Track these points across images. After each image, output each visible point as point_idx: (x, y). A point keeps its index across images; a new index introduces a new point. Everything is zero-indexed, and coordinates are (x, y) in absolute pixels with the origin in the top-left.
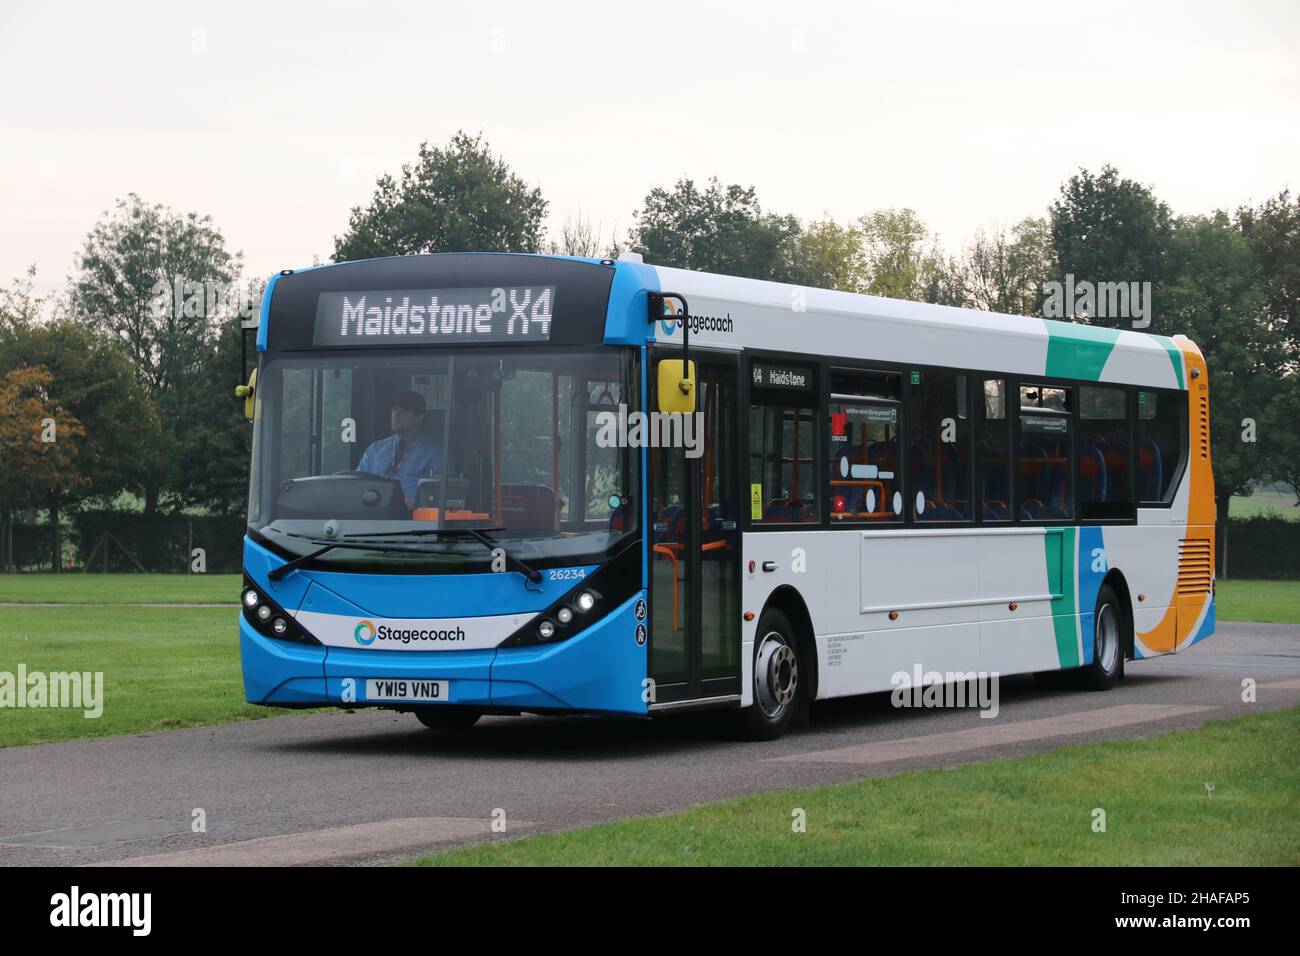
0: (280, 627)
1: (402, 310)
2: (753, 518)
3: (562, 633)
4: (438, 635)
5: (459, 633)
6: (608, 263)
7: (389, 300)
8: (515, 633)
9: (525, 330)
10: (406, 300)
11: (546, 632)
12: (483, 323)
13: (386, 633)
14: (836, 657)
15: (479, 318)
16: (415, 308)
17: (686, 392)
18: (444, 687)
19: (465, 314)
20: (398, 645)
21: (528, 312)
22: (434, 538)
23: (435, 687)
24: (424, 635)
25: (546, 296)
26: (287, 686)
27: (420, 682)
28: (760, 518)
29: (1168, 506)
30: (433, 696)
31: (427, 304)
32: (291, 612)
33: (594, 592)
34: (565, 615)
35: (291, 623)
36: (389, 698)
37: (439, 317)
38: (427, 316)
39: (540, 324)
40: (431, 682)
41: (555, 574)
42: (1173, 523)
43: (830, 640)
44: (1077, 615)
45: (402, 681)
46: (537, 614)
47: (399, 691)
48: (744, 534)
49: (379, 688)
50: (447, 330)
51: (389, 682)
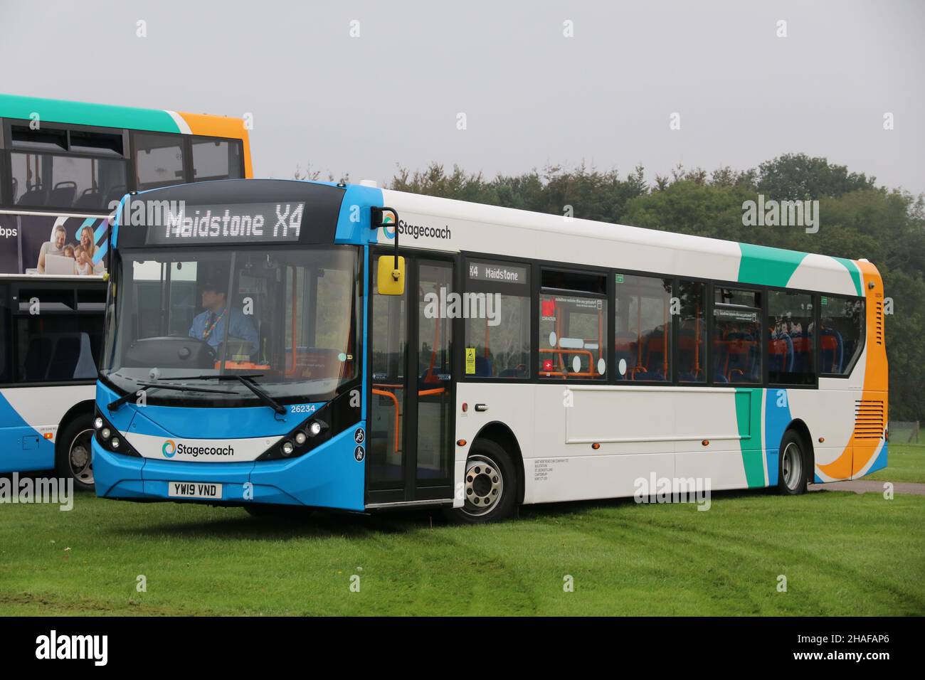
0: (115, 444)
1: (205, 219)
2: (467, 373)
3: (299, 451)
4: (216, 451)
5: (230, 450)
6: (342, 185)
7: (198, 212)
8: (267, 451)
9: (285, 234)
10: (209, 212)
11: (288, 450)
12: (257, 229)
13: (183, 449)
14: (543, 474)
15: (255, 225)
16: (214, 218)
17: (396, 279)
18: (219, 488)
19: (246, 222)
20: (190, 458)
21: (287, 221)
22: (217, 382)
23: (213, 488)
24: (207, 451)
25: (300, 209)
26: (120, 486)
27: (204, 484)
28: (474, 373)
29: (847, 377)
30: (212, 495)
31: (222, 215)
32: (123, 433)
33: (322, 422)
34: (301, 438)
35: (123, 441)
36: (183, 496)
37: (229, 223)
38: (221, 224)
39: (295, 229)
40: (210, 485)
41: (295, 409)
42: (850, 389)
43: (537, 462)
44: (764, 451)
45: (192, 484)
46: (282, 437)
47: (190, 491)
48: (458, 383)
49: (177, 489)
50: (234, 233)
51: (184, 484)
